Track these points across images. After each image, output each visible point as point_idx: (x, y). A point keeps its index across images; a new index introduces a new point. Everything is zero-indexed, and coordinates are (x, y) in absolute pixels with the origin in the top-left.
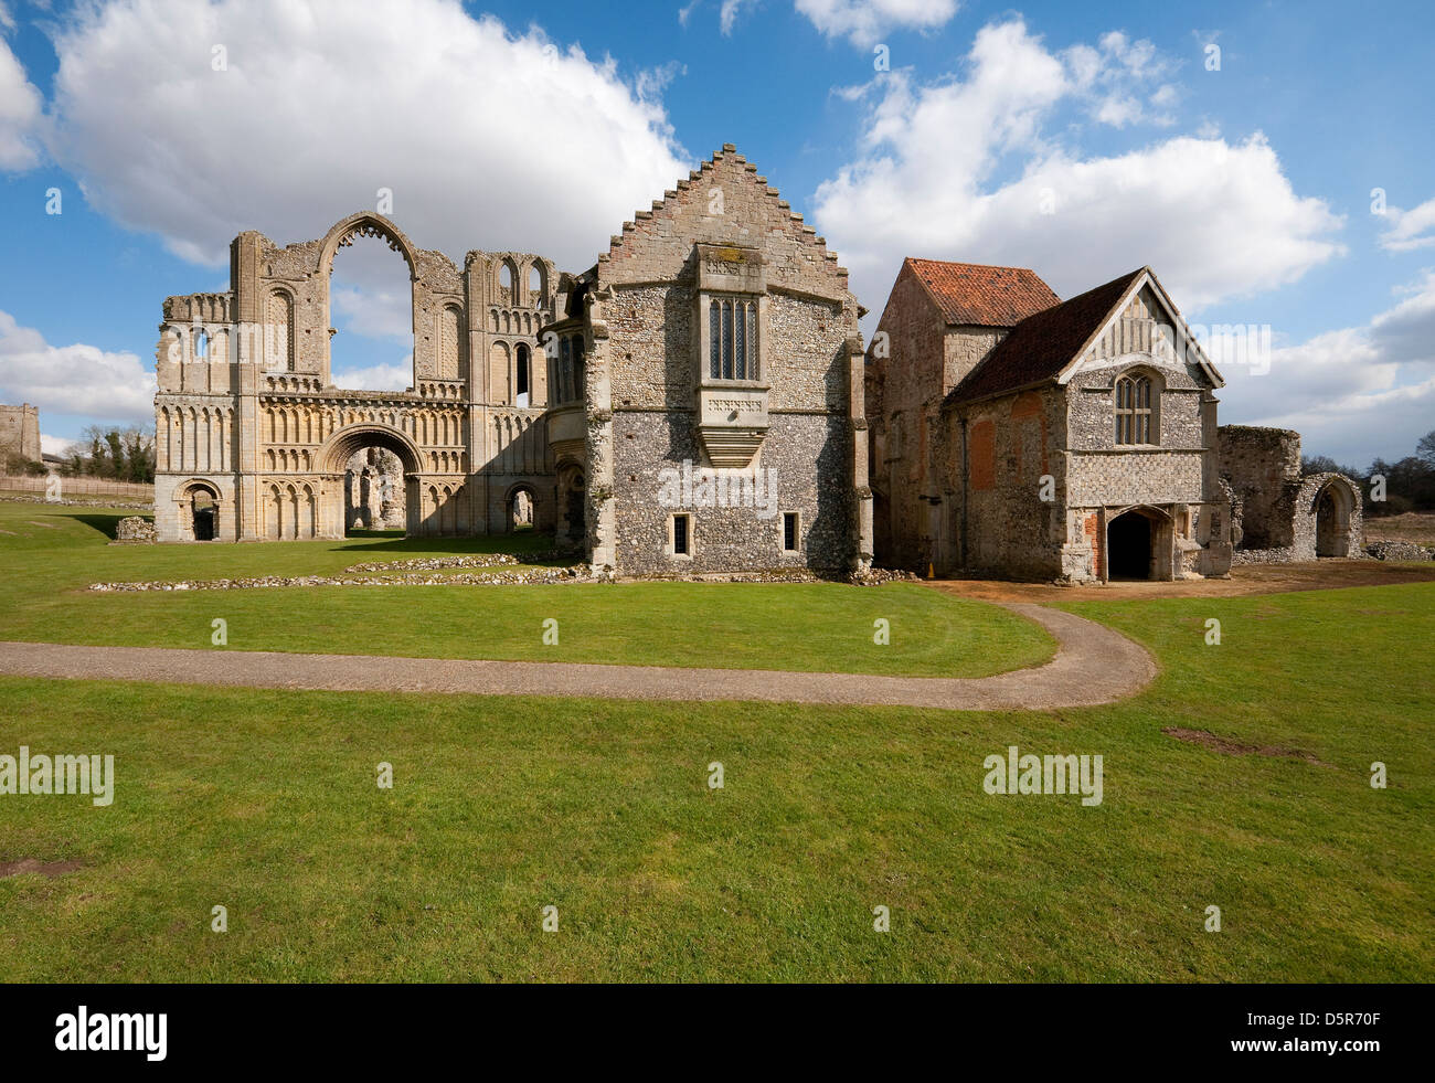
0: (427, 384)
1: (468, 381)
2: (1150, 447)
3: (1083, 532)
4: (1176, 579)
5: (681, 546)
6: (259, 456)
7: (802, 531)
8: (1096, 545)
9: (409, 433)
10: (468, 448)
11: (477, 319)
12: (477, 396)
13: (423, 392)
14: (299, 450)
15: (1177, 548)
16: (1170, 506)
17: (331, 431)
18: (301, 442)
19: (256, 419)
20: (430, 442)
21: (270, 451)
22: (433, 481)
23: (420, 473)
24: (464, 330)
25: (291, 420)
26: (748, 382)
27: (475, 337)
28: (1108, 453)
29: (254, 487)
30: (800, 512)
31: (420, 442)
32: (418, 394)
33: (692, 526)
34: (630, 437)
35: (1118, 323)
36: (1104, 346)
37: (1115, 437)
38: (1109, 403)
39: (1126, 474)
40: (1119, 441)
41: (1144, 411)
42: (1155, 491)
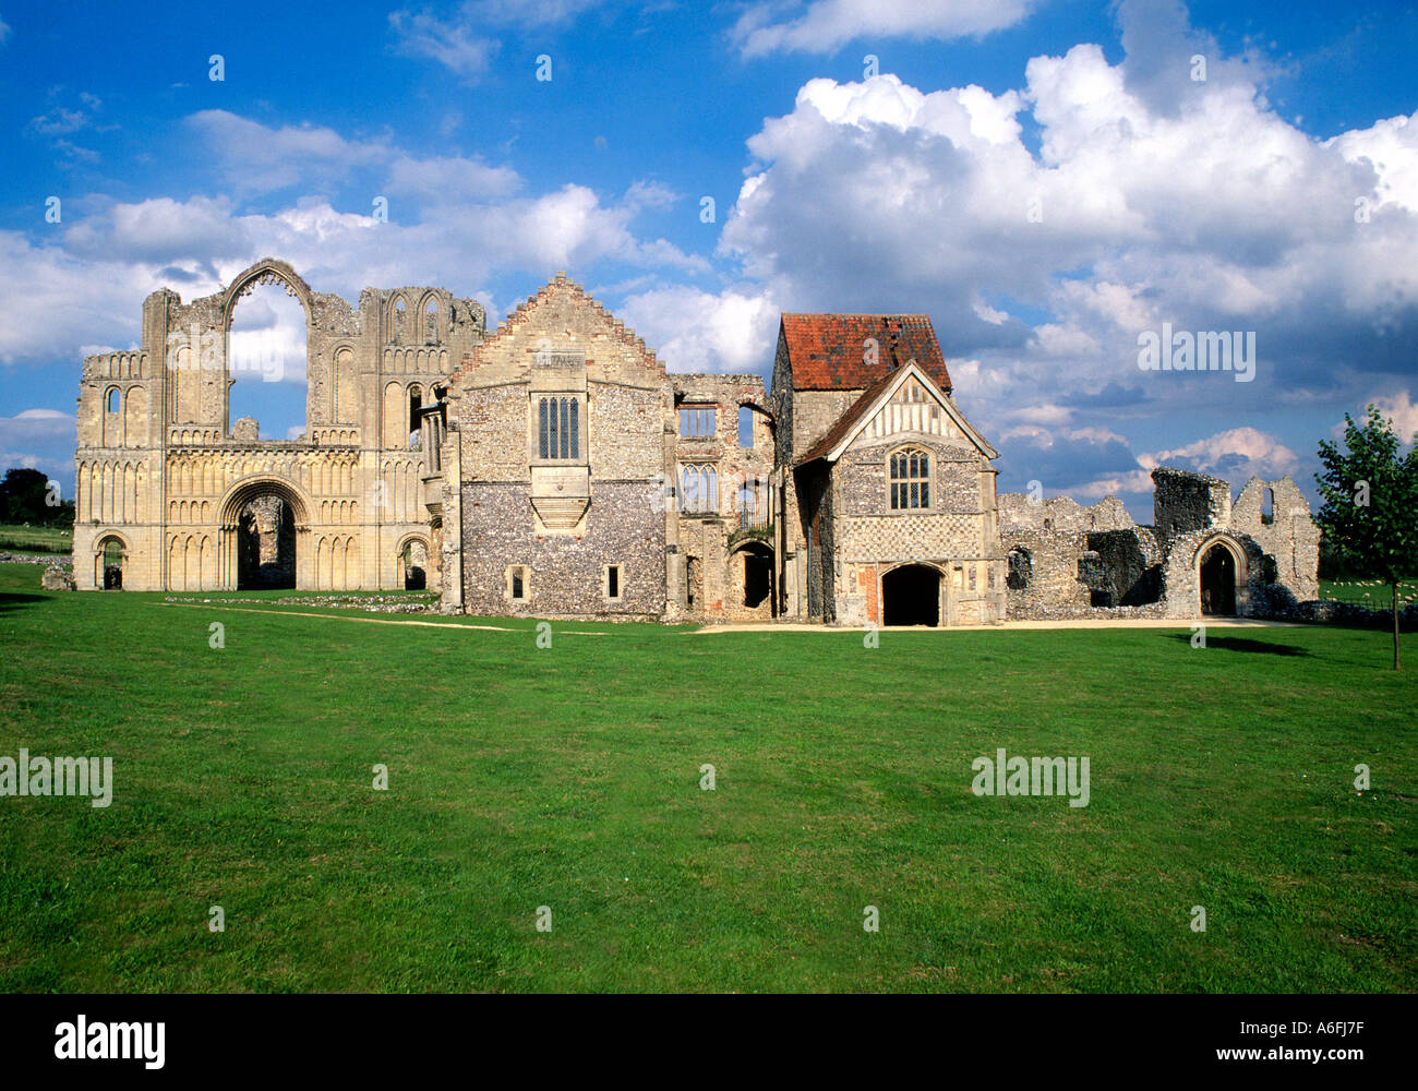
0: (320, 431)
1: (358, 425)
3: (857, 584)
5: (518, 593)
6: (165, 509)
7: (624, 580)
8: (870, 595)
10: (358, 496)
11: (369, 362)
13: (316, 439)
14: (200, 502)
15: (952, 599)
16: (944, 562)
17: (229, 482)
18: (202, 493)
19: (162, 472)
20: (322, 492)
21: (173, 503)
22: (324, 531)
23: (313, 522)
24: (355, 374)
26: (569, 461)
27: (369, 381)
28: (882, 517)
30: (622, 566)
31: (312, 491)
32: (310, 441)
33: (526, 576)
35: (888, 407)
36: (874, 427)
37: (889, 503)
38: (882, 474)
39: (900, 534)
40: (894, 506)
41: (919, 480)
42: (931, 549)
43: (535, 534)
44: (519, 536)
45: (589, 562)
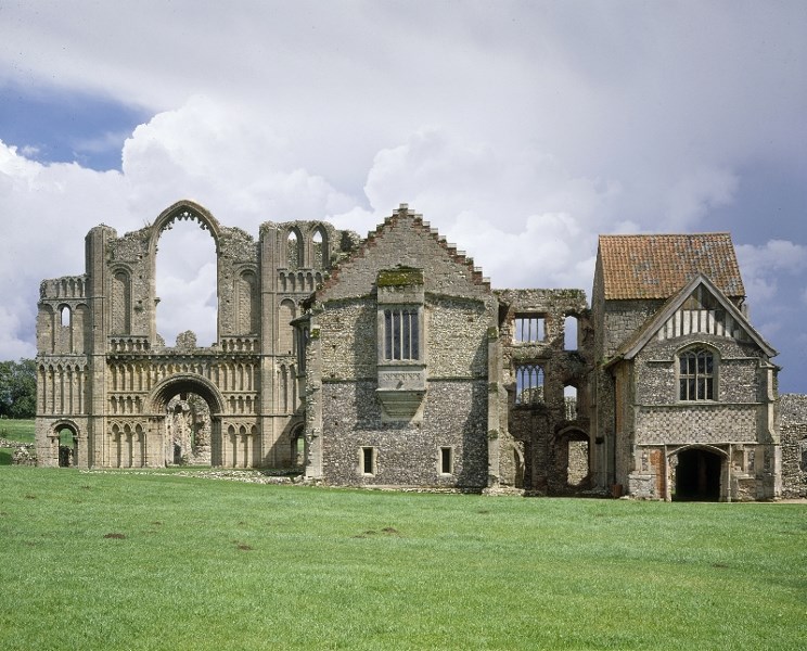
0: (228, 340)
1: (260, 336)
2: (710, 402)
3: (649, 464)
4: (732, 501)
5: (368, 468)
6: (106, 402)
7: (455, 459)
8: (659, 472)
9: (213, 381)
10: (259, 393)
11: (267, 283)
12: (267, 350)
13: (224, 347)
14: (133, 397)
15: (733, 477)
16: (726, 447)
17: (156, 381)
18: (135, 390)
19: (103, 373)
20: (229, 389)
21: (113, 398)
22: (231, 421)
23: (222, 414)
24: (256, 293)
25: (127, 374)
26: (411, 361)
27: (266, 298)
28: (671, 408)
29: (102, 427)
30: (453, 447)
31: (222, 389)
32: (220, 349)
33: (375, 455)
34: (334, 397)
35: (678, 314)
36: (666, 331)
37: (678, 396)
38: (672, 371)
39: (687, 422)
40: (683, 398)
41: (705, 376)
42: (713, 434)
43: (381, 421)
44: (369, 423)
45: (426, 444)
